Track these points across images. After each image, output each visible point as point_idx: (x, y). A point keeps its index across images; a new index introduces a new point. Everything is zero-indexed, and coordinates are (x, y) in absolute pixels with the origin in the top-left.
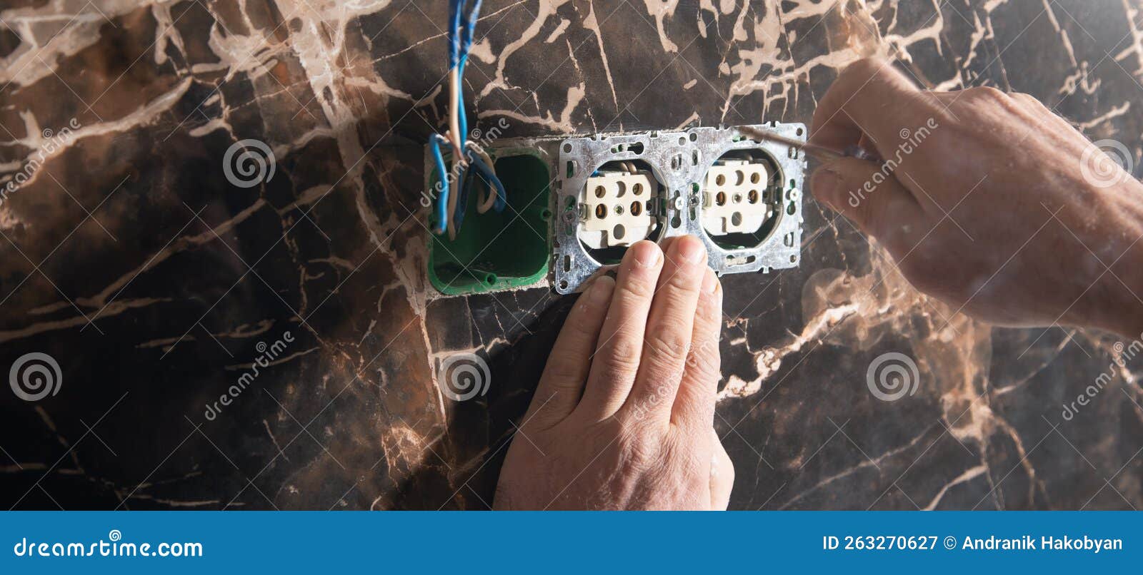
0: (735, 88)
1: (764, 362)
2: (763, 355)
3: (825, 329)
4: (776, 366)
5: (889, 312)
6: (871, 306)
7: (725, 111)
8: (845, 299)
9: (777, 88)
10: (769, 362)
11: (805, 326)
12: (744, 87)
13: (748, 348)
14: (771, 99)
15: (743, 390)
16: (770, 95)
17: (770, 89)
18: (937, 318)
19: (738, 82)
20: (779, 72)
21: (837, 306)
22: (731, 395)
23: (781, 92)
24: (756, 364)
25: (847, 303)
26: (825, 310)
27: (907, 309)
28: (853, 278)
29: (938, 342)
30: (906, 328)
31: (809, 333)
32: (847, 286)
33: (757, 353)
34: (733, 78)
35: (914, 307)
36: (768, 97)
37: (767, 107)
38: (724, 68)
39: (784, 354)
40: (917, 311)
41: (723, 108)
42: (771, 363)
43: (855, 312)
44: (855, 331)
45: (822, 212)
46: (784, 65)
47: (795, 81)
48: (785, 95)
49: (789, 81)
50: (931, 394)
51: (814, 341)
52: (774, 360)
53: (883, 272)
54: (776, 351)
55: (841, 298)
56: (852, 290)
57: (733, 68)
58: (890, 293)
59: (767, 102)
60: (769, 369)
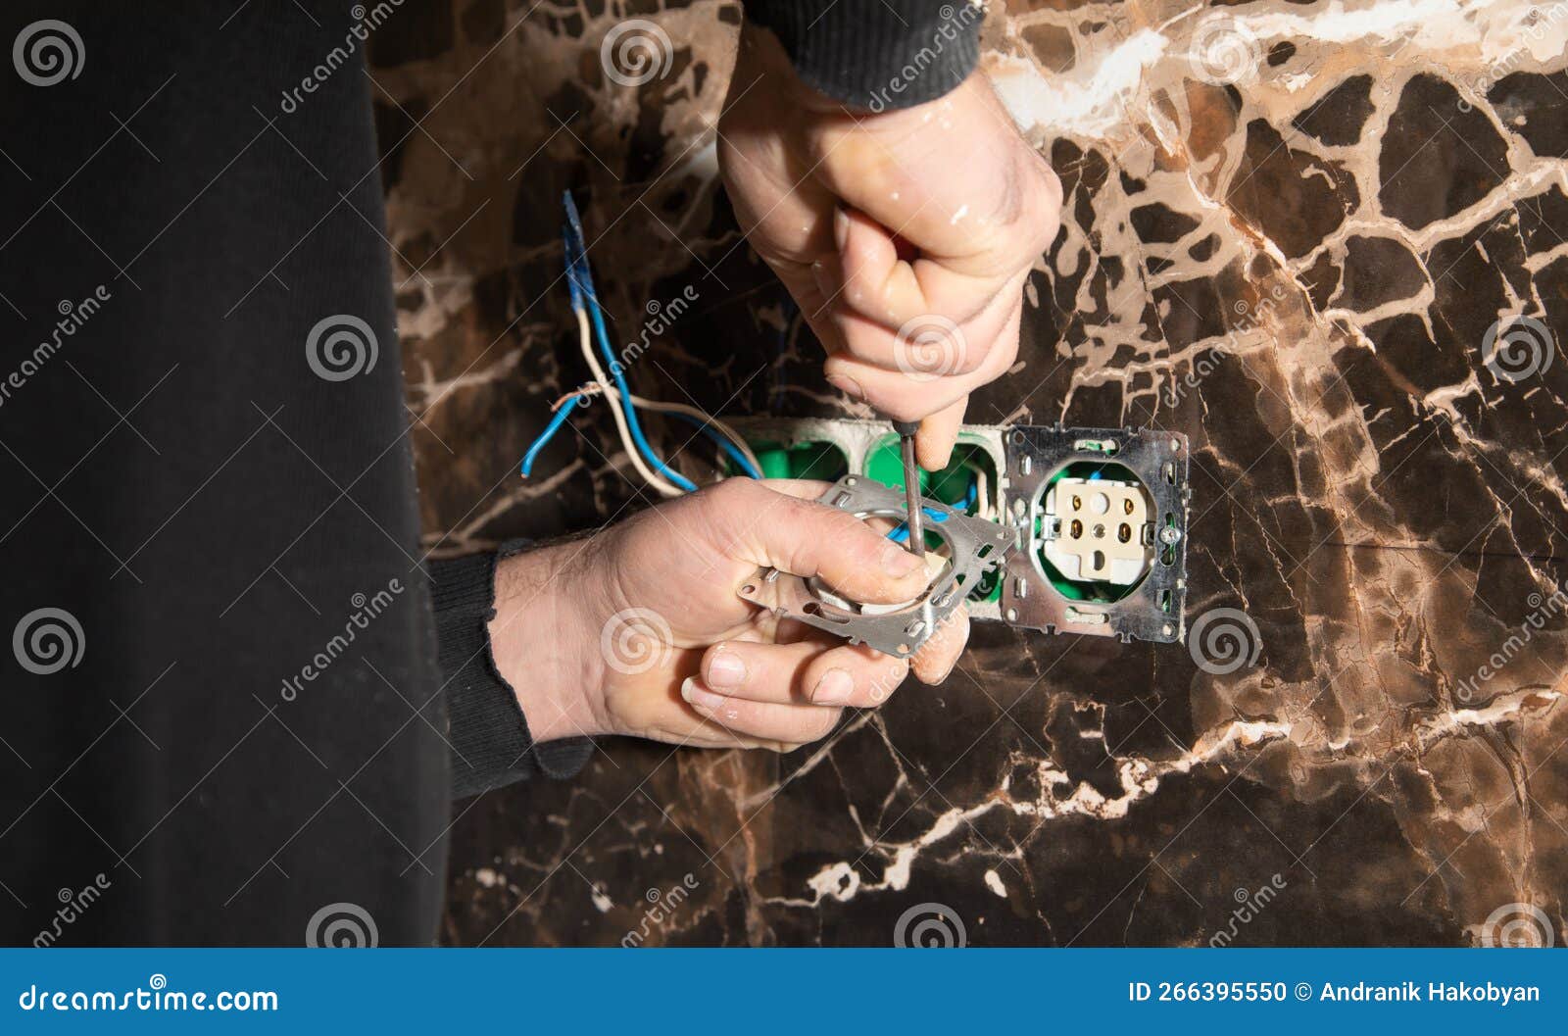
0: (1080, 377)
1: (1132, 775)
2: (1129, 765)
3: (1232, 751)
4: (1152, 786)
5: (1349, 750)
6: (1314, 734)
7: (1066, 406)
8: (1265, 712)
9: (1142, 380)
10: (1139, 777)
11: (1197, 739)
12: (1092, 376)
13: (1107, 748)
14: (1134, 395)
15: (1100, 807)
16: (1132, 388)
17: (1131, 380)
18: (1447, 783)
19: (1084, 369)
20: (1144, 358)
21: (1251, 719)
22: (1082, 809)
23: (1148, 385)
24: (1121, 775)
25: (1270, 718)
26: (1232, 721)
27: (1384, 753)
28: (1278, 681)
29: (1452, 827)
30: (1384, 786)
31: (1204, 751)
32: (1269, 691)
33: (1120, 759)
34: (1077, 362)
35: (1399, 753)
36: (1129, 391)
37: (1127, 405)
38: (1063, 348)
39: (1163, 771)
40: (1406, 764)
41: (1063, 402)
42: (1143, 780)
43: (1285, 736)
44: (1285, 767)
45: (1221, 569)
46: (1152, 348)
47: (1171, 371)
48: (1154, 390)
49: (1160, 371)
50: (1444, 917)
51: (1213, 764)
52: (1147, 777)
53: (1333, 681)
54: (1151, 764)
55: (1257, 708)
56: (1278, 700)
57: (1075, 349)
58: (1349, 721)
59: (1128, 399)
60: (1140, 788)
